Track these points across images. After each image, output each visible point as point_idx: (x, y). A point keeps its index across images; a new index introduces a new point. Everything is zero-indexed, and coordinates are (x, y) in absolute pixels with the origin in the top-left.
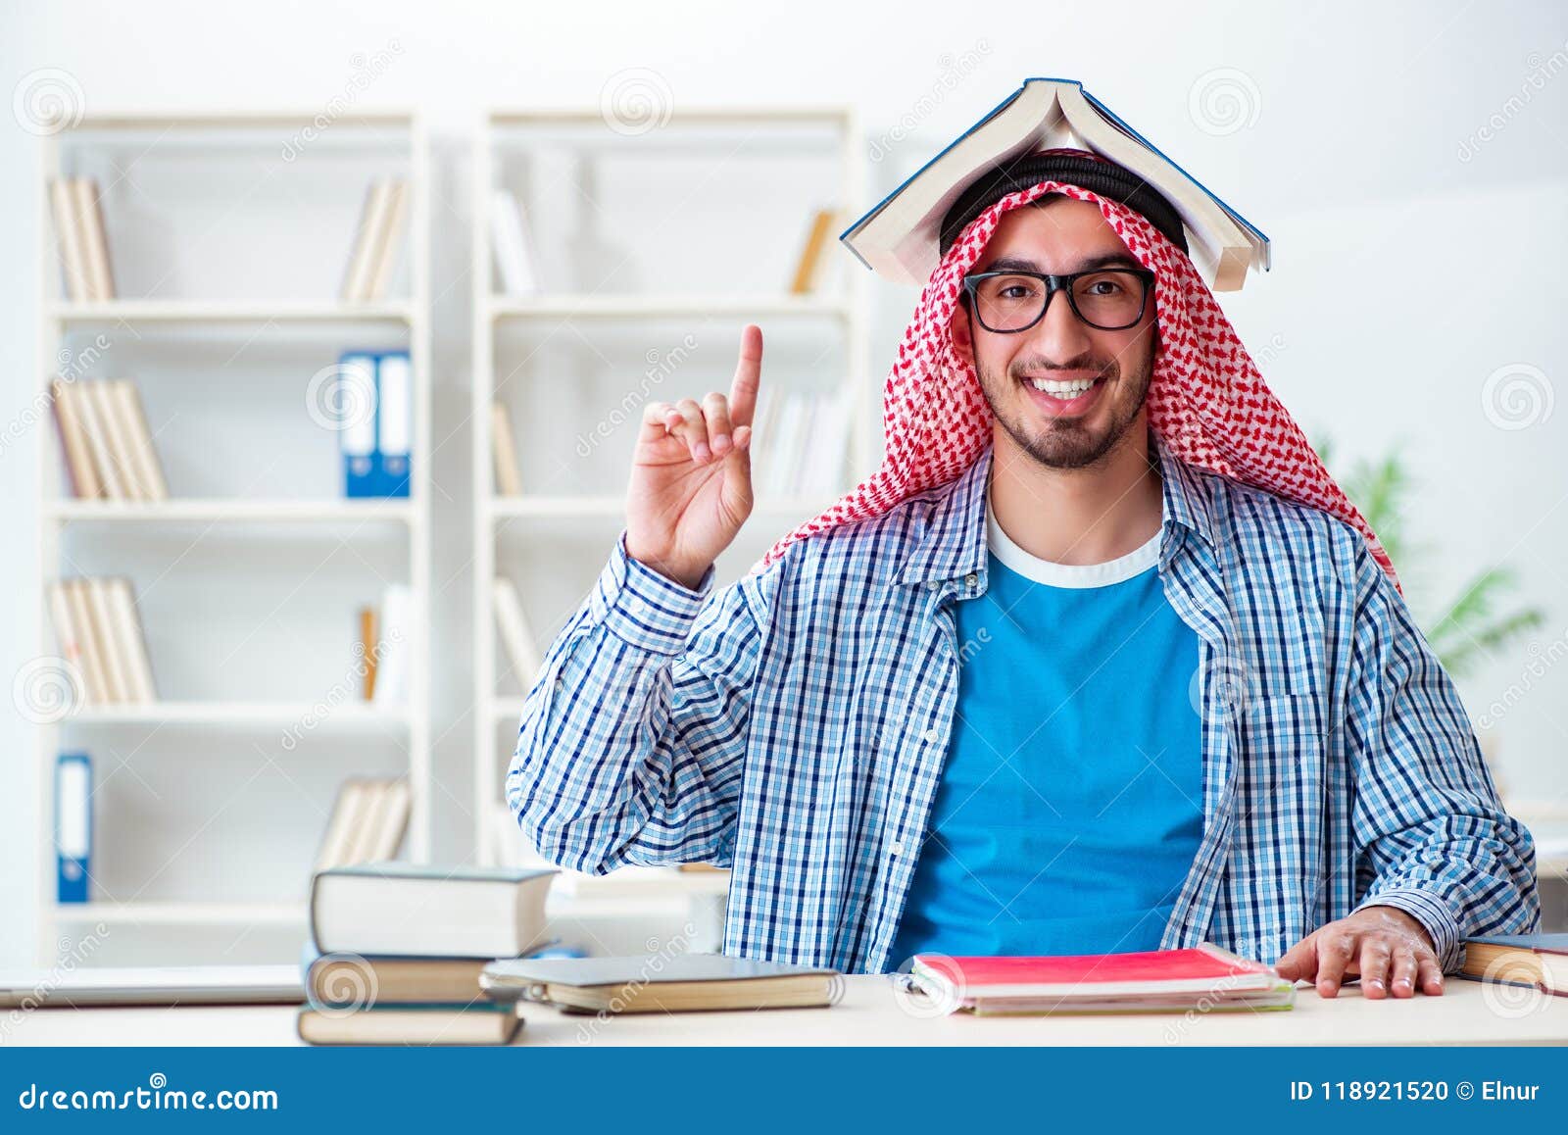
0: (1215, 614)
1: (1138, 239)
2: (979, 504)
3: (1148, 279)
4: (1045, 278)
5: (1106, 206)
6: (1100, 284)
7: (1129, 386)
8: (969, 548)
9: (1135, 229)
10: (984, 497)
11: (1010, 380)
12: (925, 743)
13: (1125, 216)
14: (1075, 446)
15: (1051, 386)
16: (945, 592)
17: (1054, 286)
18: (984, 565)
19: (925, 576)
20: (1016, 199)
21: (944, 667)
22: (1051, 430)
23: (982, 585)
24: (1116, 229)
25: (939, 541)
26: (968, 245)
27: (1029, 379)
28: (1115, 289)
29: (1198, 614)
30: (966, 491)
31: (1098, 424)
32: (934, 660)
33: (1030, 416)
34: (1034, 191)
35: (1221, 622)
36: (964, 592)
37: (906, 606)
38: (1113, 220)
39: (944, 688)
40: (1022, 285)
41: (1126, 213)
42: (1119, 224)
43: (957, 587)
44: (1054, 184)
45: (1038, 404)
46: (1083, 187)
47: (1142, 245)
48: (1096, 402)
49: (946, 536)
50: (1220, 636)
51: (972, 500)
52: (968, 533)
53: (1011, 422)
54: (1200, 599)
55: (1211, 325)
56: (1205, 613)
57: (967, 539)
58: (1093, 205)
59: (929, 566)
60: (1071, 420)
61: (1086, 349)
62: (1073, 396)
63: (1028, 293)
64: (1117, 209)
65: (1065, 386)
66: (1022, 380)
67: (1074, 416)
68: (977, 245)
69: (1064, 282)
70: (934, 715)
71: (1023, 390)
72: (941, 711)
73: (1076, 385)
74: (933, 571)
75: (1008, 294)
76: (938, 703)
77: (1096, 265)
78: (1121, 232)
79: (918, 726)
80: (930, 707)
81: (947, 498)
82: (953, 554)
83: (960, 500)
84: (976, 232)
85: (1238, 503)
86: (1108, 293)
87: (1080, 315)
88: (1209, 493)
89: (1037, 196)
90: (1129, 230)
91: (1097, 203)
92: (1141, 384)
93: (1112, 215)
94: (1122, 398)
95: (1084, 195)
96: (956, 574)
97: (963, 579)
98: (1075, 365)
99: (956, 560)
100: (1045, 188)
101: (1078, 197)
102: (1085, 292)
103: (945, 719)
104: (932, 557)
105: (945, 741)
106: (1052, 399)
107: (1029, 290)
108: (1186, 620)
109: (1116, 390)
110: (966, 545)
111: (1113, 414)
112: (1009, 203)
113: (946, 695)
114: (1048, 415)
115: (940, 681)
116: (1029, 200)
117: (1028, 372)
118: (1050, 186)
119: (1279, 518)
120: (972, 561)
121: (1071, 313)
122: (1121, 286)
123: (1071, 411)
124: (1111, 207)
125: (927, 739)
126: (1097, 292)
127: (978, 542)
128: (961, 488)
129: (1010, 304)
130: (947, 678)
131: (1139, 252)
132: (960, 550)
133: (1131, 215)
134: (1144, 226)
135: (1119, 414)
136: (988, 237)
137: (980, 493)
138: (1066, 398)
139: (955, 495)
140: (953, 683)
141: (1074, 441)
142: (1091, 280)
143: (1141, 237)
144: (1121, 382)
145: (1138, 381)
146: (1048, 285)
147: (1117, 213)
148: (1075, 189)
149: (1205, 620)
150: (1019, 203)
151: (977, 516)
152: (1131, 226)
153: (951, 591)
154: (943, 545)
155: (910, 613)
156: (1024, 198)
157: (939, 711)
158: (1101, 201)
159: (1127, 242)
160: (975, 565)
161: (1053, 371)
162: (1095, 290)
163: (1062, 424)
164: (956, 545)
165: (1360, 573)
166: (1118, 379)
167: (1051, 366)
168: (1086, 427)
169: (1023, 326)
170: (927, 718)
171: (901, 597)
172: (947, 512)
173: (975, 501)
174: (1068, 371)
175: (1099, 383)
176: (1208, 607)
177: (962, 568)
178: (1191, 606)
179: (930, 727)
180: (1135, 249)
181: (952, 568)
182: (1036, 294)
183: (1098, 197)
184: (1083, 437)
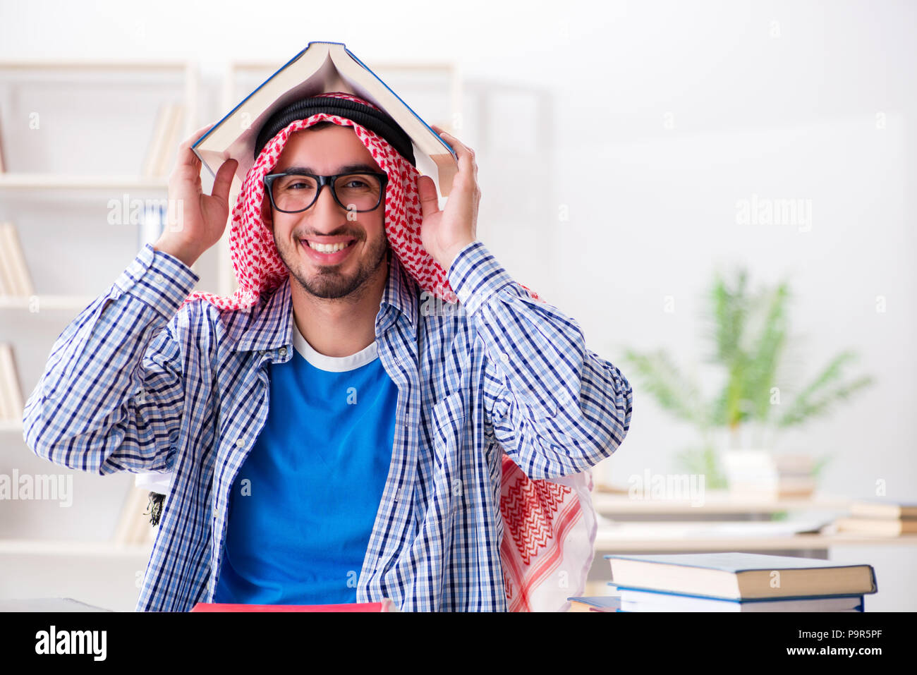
3: (383, 179)
4: (317, 178)
5: (358, 128)
6: (355, 182)
7: (372, 247)
8: (282, 331)
9: (378, 144)
11: (292, 239)
13: (372, 137)
14: (333, 285)
16: (265, 358)
17: (322, 183)
18: (289, 342)
20: (299, 124)
21: (256, 404)
22: (318, 274)
23: (289, 355)
24: (365, 144)
25: (263, 325)
26: (269, 154)
27: (306, 240)
28: (362, 185)
31: (349, 271)
33: (305, 264)
34: (311, 119)
36: (278, 359)
38: (363, 137)
39: (254, 416)
40: (303, 182)
41: (372, 135)
42: (367, 140)
43: (273, 355)
44: (325, 115)
45: (311, 256)
46: (343, 117)
47: (381, 154)
48: (348, 257)
49: (268, 323)
52: (282, 321)
53: (294, 268)
57: (281, 325)
58: (349, 131)
59: (255, 341)
60: (331, 267)
61: (342, 223)
62: (334, 252)
63: (306, 187)
64: (366, 131)
65: (329, 247)
66: (301, 241)
67: (333, 265)
68: (274, 154)
69: (328, 180)
70: (244, 430)
71: (301, 247)
72: (250, 429)
73: (336, 247)
74: (257, 345)
75: (295, 187)
76: (249, 424)
77: (350, 170)
78: (368, 145)
79: (232, 434)
80: (244, 424)
82: (271, 334)
84: (274, 146)
86: (359, 188)
87: (339, 201)
89: (313, 122)
90: (373, 144)
91: (352, 127)
92: (381, 245)
93: (362, 134)
94: (367, 254)
95: (344, 122)
96: (272, 347)
97: (278, 350)
98: (334, 232)
99: (273, 338)
100: (319, 118)
101: (340, 123)
102: (344, 187)
103: (252, 435)
104: (257, 335)
105: (248, 449)
106: (320, 253)
107: (307, 184)
109: (363, 249)
110: (280, 329)
111: (360, 264)
112: (294, 127)
113: (254, 421)
114: (317, 263)
116: (308, 125)
118: (322, 116)
120: (283, 339)
121: (332, 198)
122: (366, 183)
123: (332, 262)
124: (362, 129)
125: (237, 445)
126: (352, 187)
127: (287, 327)
129: (295, 194)
132: (276, 332)
133: (375, 136)
134: (384, 144)
135: (365, 265)
136: (281, 148)
141: (333, 281)
142: (347, 179)
144: (367, 243)
145: (378, 243)
146: (319, 183)
147: (365, 133)
148: (338, 118)
151: (287, 310)
152: (375, 143)
153: (269, 358)
154: (265, 328)
156: (304, 124)
157: (248, 430)
158: (356, 126)
159: (372, 152)
160: (284, 342)
161: (321, 237)
162: (351, 185)
163: (326, 270)
164: (274, 329)
166: (365, 241)
167: (318, 234)
168: (341, 272)
169: (301, 209)
170: (239, 431)
172: (270, 308)
174: (331, 237)
175: (352, 244)
177: (276, 343)
179: (240, 437)
180: (376, 157)
181: (270, 343)
182: (311, 187)
183: (354, 123)
184: (339, 278)
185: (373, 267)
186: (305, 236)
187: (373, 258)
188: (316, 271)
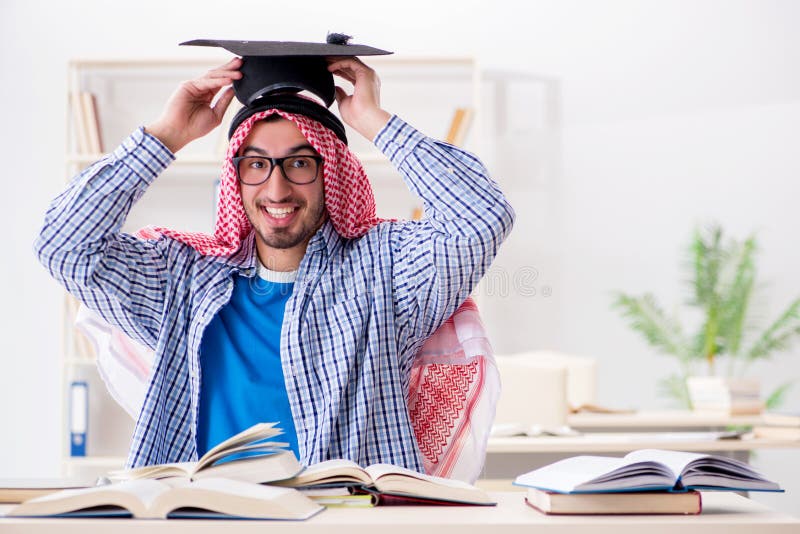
3: (320, 160)
4: (270, 159)
7: (311, 211)
11: (255, 207)
14: (285, 240)
15: (274, 211)
17: (274, 163)
20: (258, 116)
22: (273, 233)
27: (264, 208)
28: (305, 165)
31: (295, 230)
33: (264, 225)
34: (267, 112)
40: (261, 162)
42: (306, 134)
44: (277, 111)
45: (268, 220)
46: (290, 113)
48: (295, 219)
60: (281, 228)
61: (290, 194)
62: (284, 216)
63: (263, 167)
65: (280, 211)
66: (261, 207)
67: (283, 226)
68: (241, 138)
69: (280, 162)
71: (260, 212)
73: (285, 211)
75: (254, 165)
84: (240, 132)
86: (302, 166)
87: (287, 177)
89: (268, 115)
92: (319, 209)
94: (308, 216)
98: (284, 201)
100: (272, 112)
101: (288, 118)
102: (290, 166)
106: (275, 218)
109: (305, 213)
111: (303, 223)
112: (255, 118)
114: (272, 226)
118: (275, 111)
121: (281, 174)
122: (308, 164)
123: (282, 224)
126: (297, 166)
129: (255, 170)
135: (307, 224)
136: (246, 134)
138: (280, 217)
141: (284, 238)
142: (293, 160)
144: (308, 209)
145: (317, 208)
146: (272, 163)
148: (286, 114)
150: (260, 118)
156: (262, 116)
161: (275, 204)
163: (278, 230)
166: (306, 208)
167: (272, 202)
168: (289, 232)
169: (259, 182)
174: (281, 204)
175: (297, 209)
182: (265, 167)
184: (288, 236)
186: (263, 204)
188: (271, 231)
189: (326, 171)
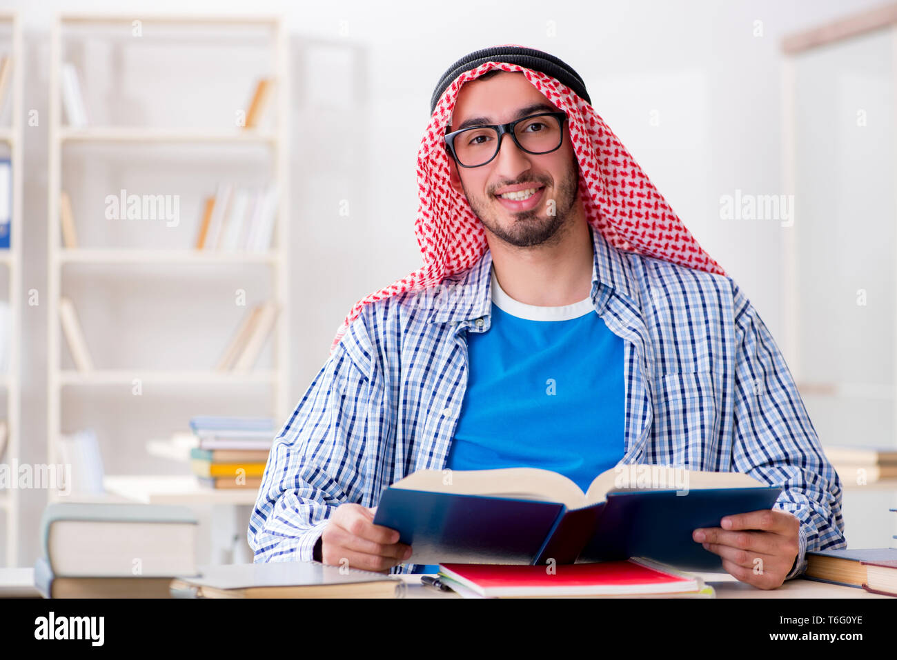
0: (635, 327)
1: (551, 91)
2: (486, 278)
3: (562, 117)
4: (496, 127)
5: (528, 73)
6: (532, 124)
7: (562, 187)
8: (479, 304)
9: (550, 86)
10: (490, 274)
11: (487, 197)
12: (443, 417)
13: (543, 79)
14: (532, 229)
15: (512, 196)
16: (462, 326)
18: (489, 312)
19: (450, 319)
20: (468, 74)
21: (458, 371)
22: (516, 221)
23: (486, 325)
24: (537, 87)
26: (440, 105)
27: (500, 196)
28: (543, 127)
29: (625, 329)
30: (477, 272)
31: (546, 213)
32: (451, 366)
33: (502, 217)
35: (639, 331)
36: (475, 328)
37: (436, 336)
38: (534, 81)
39: (457, 384)
40: (482, 135)
41: (543, 76)
42: (538, 83)
43: (470, 325)
44: (493, 63)
45: (506, 207)
46: (512, 63)
47: (556, 95)
48: (541, 199)
50: (639, 338)
51: (481, 276)
52: (479, 295)
53: (491, 223)
54: (626, 321)
55: (608, 145)
56: (629, 328)
57: (478, 299)
58: (519, 76)
59: (452, 313)
60: (527, 212)
61: (529, 167)
62: (526, 198)
63: (488, 139)
64: (536, 74)
65: (520, 194)
66: (495, 196)
69: (509, 129)
70: (449, 399)
71: (496, 202)
72: (455, 397)
73: (527, 192)
74: (455, 316)
75: (475, 142)
76: (452, 393)
77: (527, 113)
78: (540, 88)
79: (438, 406)
80: (447, 395)
81: (465, 278)
83: (473, 277)
85: (650, 269)
86: (538, 130)
87: (519, 144)
88: (630, 264)
89: (482, 72)
90: (545, 86)
91: (521, 72)
92: (570, 185)
93: (533, 78)
95: (513, 68)
96: (471, 318)
97: (474, 321)
98: (524, 178)
99: (470, 310)
100: (487, 67)
101: (510, 70)
102: (523, 131)
103: (457, 402)
105: (456, 416)
106: (514, 202)
107: (488, 137)
108: (618, 333)
109: (553, 191)
110: (477, 302)
112: (463, 77)
113: (458, 388)
114: (513, 212)
115: (454, 379)
116: (477, 75)
117: (498, 191)
118: (490, 65)
119: (677, 273)
120: (481, 311)
121: (514, 144)
122: (546, 124)
124: (532, 73)
125: (445, 415)
126: (531, 131)
127: (485, 300)
128: (475, 270)
129: (477, 148)
130: (460, 376)
131: (554, 99)
133: (546, 77)
134: (556, 85)
137: (488, 271)
138: (522, 199)
139: (470, 275)
140: (464, 381)
141: (531, 226)
142: (526, 123)
143: (554, 90)
144: (555, 187)
145: (567, 183)
146: (498, 132)
147: (536, 76)
148: (507, 65)
149: (630, 332)
150: (471, 76)
151: (485, 285)
152: (546, 84)
153: (465, 327)
155: (438, 340)
156: (473, 73)
157: (453, 398)
158: (525, 70)
159: (545, 94)
160: (483, 312)
161: (511, 186)
162: (530, 129)
163: (522, 216)
165: (736, 299)
166: (553, 185)
167: (510, 183)
168: (538, 216)
169: (488, 160)
170: (445, 401)
171: (433, 331)
173: (484, 276)
174: (520, 184)
175: (542, 189)
176: (631, 325)
177: (475, 314)
178: (620, 325)
179: (447, 407)
180: (551, 98)
181: (468, 314)
182: (492, 139)
183: (522, 69)
184: (537, 222)
185: (568, 208)
187: (567, 198)
188: (513, 219)
189: (573, 132)
